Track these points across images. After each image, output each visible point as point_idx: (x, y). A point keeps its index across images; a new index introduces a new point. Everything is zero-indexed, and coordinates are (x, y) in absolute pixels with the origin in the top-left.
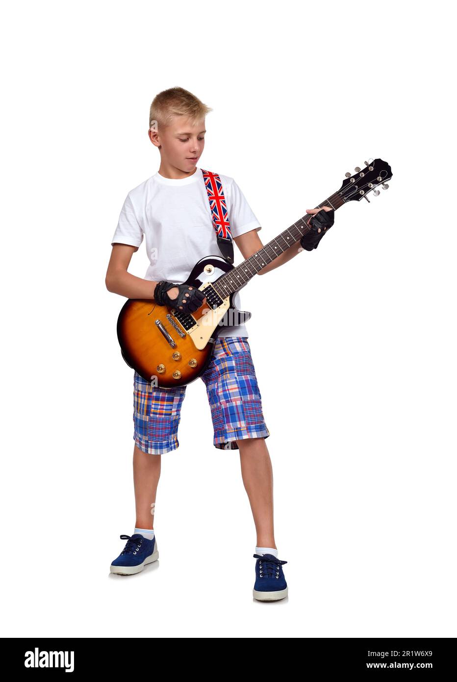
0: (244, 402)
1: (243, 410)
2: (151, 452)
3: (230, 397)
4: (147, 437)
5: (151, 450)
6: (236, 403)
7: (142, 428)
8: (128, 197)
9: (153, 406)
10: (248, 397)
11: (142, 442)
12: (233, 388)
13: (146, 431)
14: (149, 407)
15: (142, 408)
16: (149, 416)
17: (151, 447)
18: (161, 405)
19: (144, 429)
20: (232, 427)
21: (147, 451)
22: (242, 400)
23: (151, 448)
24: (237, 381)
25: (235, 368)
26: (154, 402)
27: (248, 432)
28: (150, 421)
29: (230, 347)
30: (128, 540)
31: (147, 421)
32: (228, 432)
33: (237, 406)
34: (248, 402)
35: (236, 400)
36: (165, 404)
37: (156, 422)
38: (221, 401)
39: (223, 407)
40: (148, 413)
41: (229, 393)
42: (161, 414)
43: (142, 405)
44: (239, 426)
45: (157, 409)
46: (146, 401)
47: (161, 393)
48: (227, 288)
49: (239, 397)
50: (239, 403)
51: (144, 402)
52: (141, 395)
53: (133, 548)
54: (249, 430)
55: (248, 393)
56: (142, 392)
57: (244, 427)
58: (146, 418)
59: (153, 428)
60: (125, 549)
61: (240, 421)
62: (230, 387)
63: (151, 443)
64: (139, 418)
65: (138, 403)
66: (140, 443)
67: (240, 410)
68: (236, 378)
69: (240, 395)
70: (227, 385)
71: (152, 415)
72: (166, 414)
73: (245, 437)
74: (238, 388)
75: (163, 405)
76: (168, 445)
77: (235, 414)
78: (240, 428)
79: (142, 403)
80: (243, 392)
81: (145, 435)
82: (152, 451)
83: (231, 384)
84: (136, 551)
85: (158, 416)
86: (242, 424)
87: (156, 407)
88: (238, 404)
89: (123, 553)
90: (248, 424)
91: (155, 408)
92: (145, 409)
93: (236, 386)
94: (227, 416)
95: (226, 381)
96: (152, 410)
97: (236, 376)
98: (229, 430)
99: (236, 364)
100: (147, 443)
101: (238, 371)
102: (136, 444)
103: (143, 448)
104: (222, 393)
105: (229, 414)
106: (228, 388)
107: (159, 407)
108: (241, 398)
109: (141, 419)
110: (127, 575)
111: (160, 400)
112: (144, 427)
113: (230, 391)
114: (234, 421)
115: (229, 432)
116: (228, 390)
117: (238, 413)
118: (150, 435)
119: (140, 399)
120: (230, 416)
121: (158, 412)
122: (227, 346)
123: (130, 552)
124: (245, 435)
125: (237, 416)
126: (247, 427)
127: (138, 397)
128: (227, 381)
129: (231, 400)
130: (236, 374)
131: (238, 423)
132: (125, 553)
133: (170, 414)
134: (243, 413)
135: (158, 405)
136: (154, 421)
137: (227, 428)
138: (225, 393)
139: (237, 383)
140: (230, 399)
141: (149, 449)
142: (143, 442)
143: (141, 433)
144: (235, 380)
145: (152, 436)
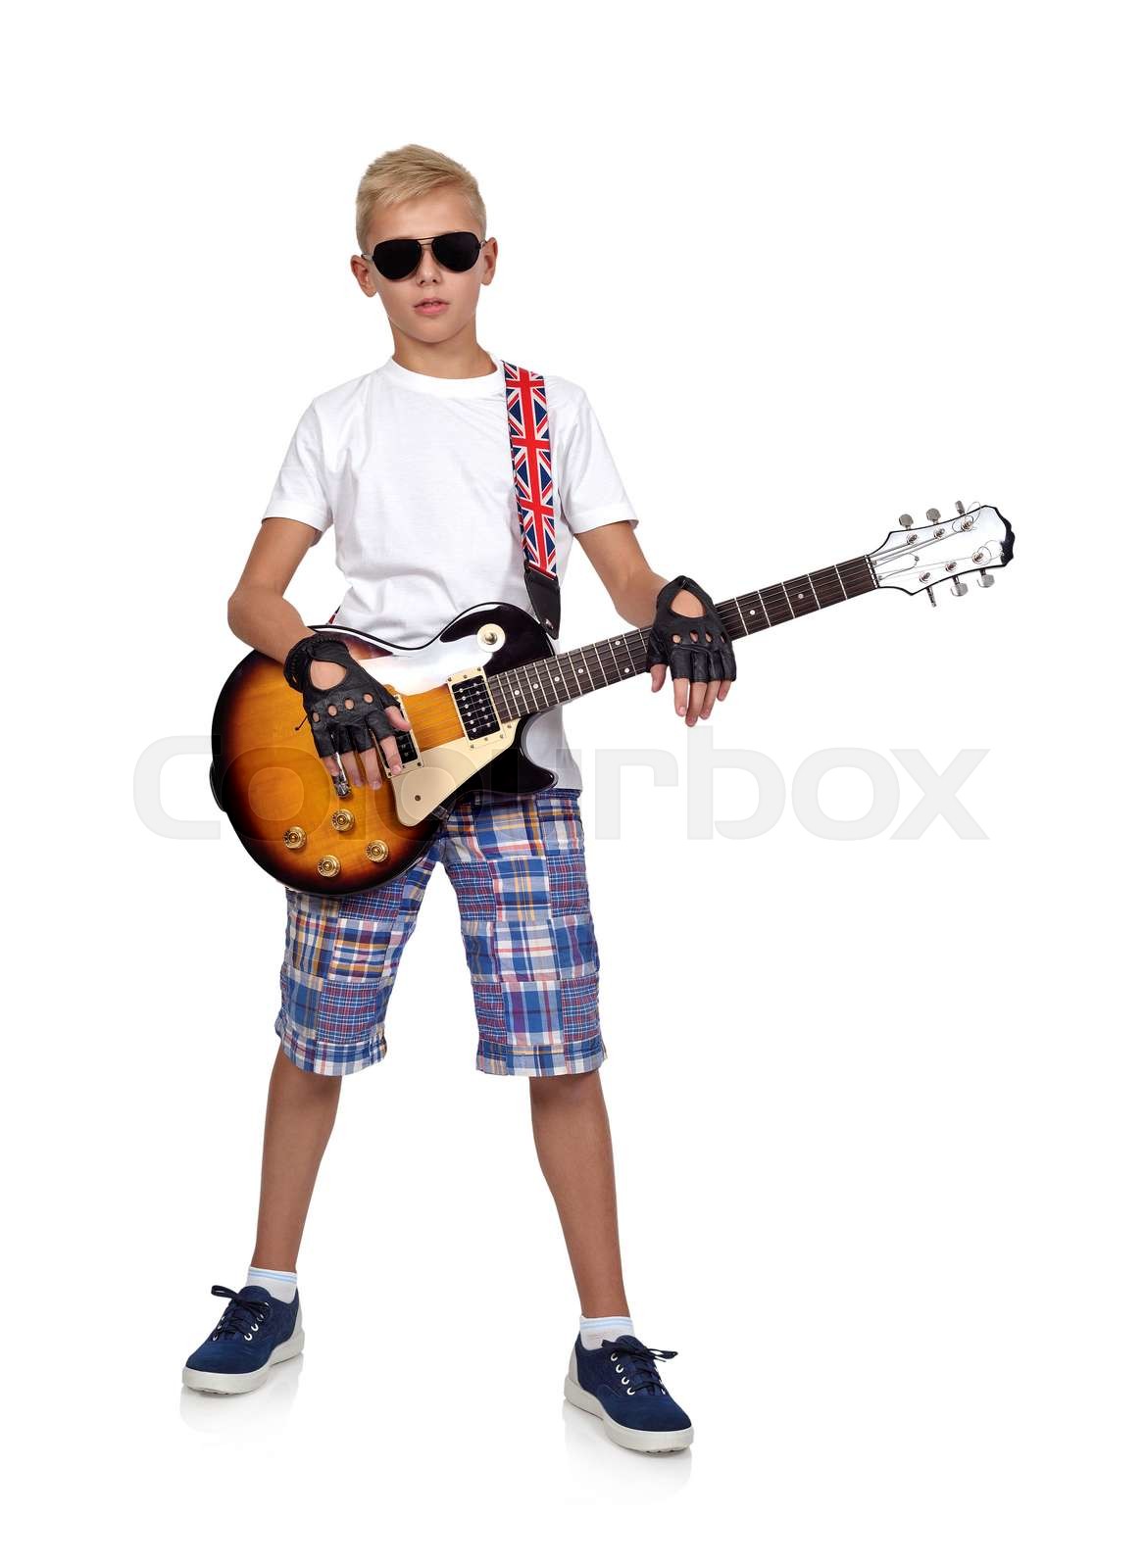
0: (564, 985)
1: (559, 1002)
2: (323, 1070)
3: (531, 969)
4: (314, 1032)
5: (323, 1065)
6: (544, 984)
7: (304, 1007)
8: (312, 409)
9: (338, 954)
10: (573, 973)
11: (299, 1042)
12: (541, 948)
13: (311, 1017)
14: (325, 955)
15: (307, 958)
16: (326, 978)
17: (324, 1057)
18: (360, 952)
19: (307, 1010)
20: (529, 1044)
21: (311, 1067)
22: (558, 979)
23: (324, 1059)
24: (551, 930)
25: (549, 897)
26: (340, 944)
27: (567, 1059)
28: (328, 990)
29: (544, 829)
30: (230, 1300)
31: (320, 990)
32: (515, 1052)
33: (546, 992)
34: (571, 984)
35: (544, 977)
36: (371, 950)
37: (345, 993)
38: (503, 973)
39: (507, 987)
40: (322, 970)
41: (529, 959)
42: (358, 974)
43: (308, 950)
44: (546, 1042)
45: (350, 962)
46: (319, 939)
47: (361, 922)
48: (519, 699)
49: (554, 970)
50: (552, 986)
51: (314, 942)
52: (308, 923)
53: (243, 1324)
54: (569, 1052)
55: (572, 962)
56: (309, 916)
57: (558, 1047)
58: (318, 984)
59: (334, 1010)
60: (221, 1323)
61: (550, 1030)
62: (532, 943)
63: (325, 1047)
64: (298, 980)
65: (296, 942)
66: (294, 1045)
67: (553, 1006)
68: (549, 922)
69: (557, 967)
70: (526, 938)
71: (332, 977)
72: (370, 975)
73: (559, 1071)
74: (553, 947)
75: (367, 953)
76: (365, 1052)
77: (539, 1012)
78: (549, 1048)
79: (310, 943)
80: (562, 959)
81: (310, 1025)
82: (324, 1068)
83: (537, 935)
84: (252, 1332)
85: (349, 979)
86: (555, 1039)
87: (347, 956)
88: (548, 989)
89: (216, 1333)
90: (568, 1038)
91: (341, 960)
92: (315, 960)
93: (547, 942)
94: (518, 1013)
95: (524, 925)
96: (335, 964)
97: (550, 918)
98: (519, 1049)
99: (553, 887)
100: (312, 1047)
101: (554, 906)
102: (282, 1048)
103: (301, 1057)
104: (510, 955)
105: (525, 1010)
106: (527, 944)
107: (355, 957)
108: (558, 973)
109: (303, 984)
110: (227, 1395)
111: (358, 939)
112: (307, 1005)
113: (533, 954)
114: (536, 1028)
115: (520, 1053)
116: (528, 950)
117: (548, 1011)
118: (324, 1025)
119: (303, 935)
120: (526, 1015)
121: (352, 969)
122: (538, 824)
123: (237, 1335)
124: (560, 1065)
125: (544, 1017)
126: (565, 1047)
127: (297, 928)
128: (528, 929)
129: (532, 975)
130: (550, 911)
131: (545, 1034)
132: (223, 1335)
133: (380, 975)
134: (560, 1010)
135: (353, 951)
136: (337, 992)
137: (515, 1043)
138: (519, 955)
139: (551, 935)
140: (528, 972)
141: (318, 1062)
142: (301, 1043)
143: (299, 1021)
144: (546, 927)
145: (327, 1030)
